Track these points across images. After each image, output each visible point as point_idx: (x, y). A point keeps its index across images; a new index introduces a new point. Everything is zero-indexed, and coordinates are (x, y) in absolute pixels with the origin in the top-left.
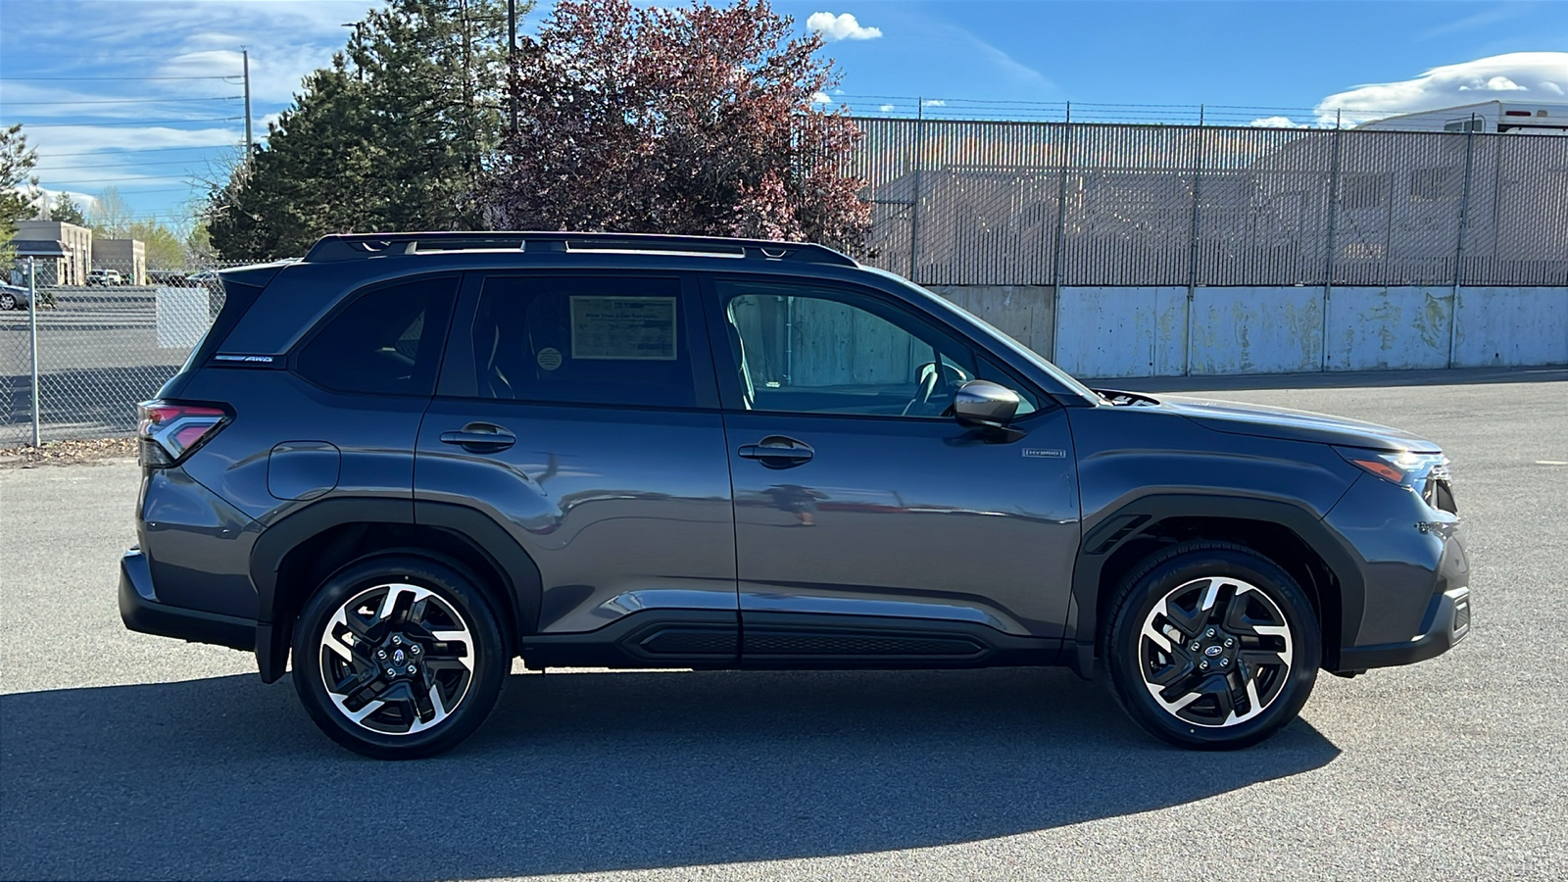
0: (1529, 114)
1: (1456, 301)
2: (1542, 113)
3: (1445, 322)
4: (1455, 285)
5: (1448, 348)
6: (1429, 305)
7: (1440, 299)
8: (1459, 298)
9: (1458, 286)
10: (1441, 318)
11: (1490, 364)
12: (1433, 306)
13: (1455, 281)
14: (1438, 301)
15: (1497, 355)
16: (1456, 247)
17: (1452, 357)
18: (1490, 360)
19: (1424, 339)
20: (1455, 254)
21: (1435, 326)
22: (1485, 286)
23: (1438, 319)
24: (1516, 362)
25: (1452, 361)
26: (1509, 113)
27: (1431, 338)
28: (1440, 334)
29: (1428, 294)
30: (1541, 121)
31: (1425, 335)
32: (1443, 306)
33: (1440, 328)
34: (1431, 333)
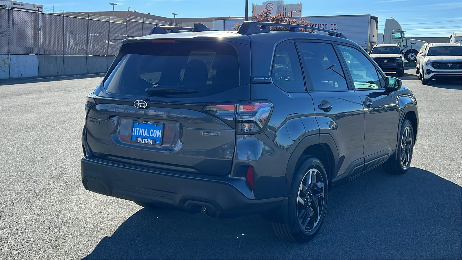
0: (19, 5)
1: (10, 59)
2: (22, 5)
3: (8, 65)
4: (9, 54)
5: (9, 73)
6: (3, 60)
7: (5, 58)
8: (10, 58)
9: (10, 54)
10: (6, 64)
11: (20, 77)
12: (4, 61)
13: (9, 53)
14: (5, 59)
15: (21, 75)
16: (8, 43)
17: (10, 75)
18: (20, 76)
19: (2, 70)
20: (8, 45)
21: (5, 66)
22: (16, 54)
23: (5, 64)
24: (26, 76)
25: (11, 77)
26: (14, 4)
27: (4, 70)
28: (6, 69)
29: (2, 57)
30: (22, 7)
31: (3, 69)
32: (6, 60)
33: (6, 67)
34: (4, 68)
